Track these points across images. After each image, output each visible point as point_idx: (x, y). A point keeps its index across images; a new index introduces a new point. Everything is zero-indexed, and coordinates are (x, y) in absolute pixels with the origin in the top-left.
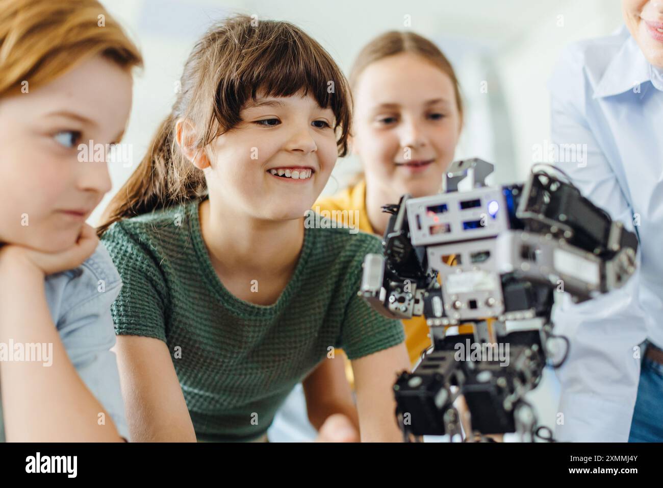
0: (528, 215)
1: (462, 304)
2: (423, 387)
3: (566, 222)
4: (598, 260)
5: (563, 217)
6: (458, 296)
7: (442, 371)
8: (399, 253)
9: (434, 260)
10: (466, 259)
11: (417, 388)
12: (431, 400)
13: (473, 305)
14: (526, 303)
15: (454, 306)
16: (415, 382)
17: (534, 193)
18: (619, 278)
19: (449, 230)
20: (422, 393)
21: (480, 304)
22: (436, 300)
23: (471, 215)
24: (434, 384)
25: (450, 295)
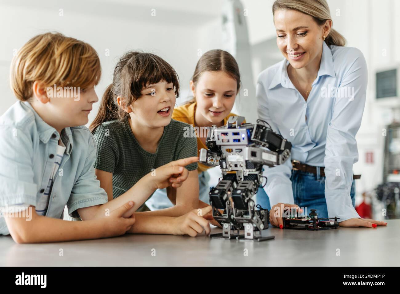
0: (254, 140)
1: (233, 166)
2: (219, 194)
3: (267, 142)
4: (277, 154)
5: (266, 140)
6: (231, 162)
7: (225, 188)
8: (211, 146)
9: (223, 150)
10: (234, 150)
11: (217, 194)
12: (222, 198)
13: (236, 166)
14: (253, 167)
15: (230, 166)
16: (216, 192)
17: (257, 131)
18: (283, 159)
19: (229, 141)
20: (218, 196)
21: (238, 166)
22: (224, 163)
23: (236, 137)
24: (223, 192)
25: (229, 162)
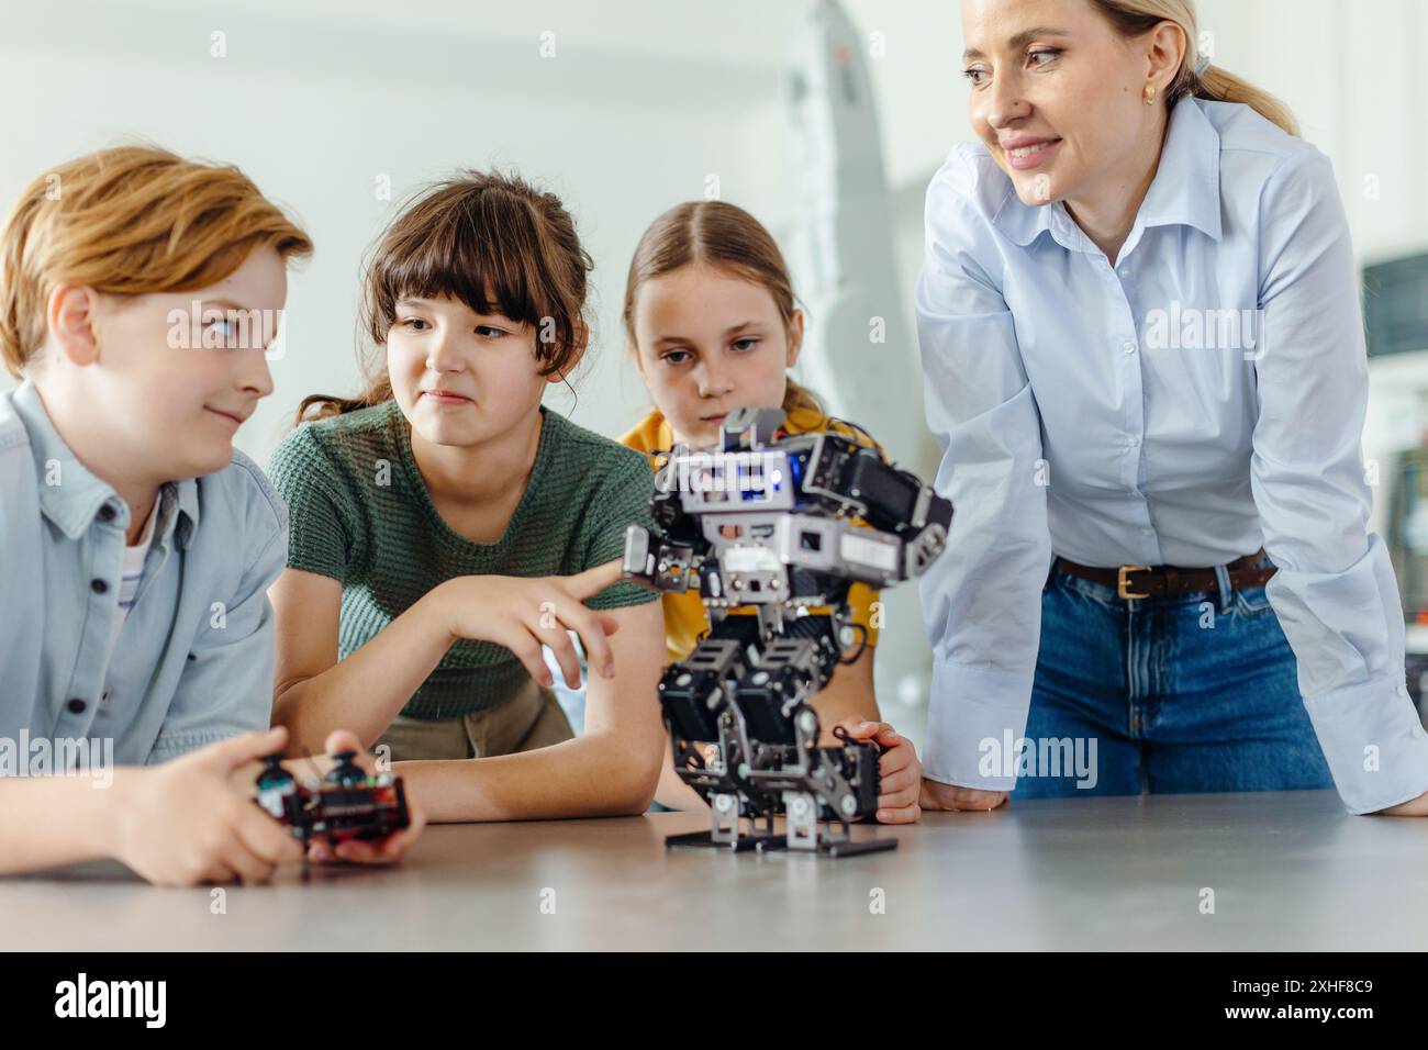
0: (816, 490)
1: (743, 585)
2: (692, 689)
3: (859, 499)
4: (897, 540)
5: (856, 492)
6: (739, 575)
7: (716, 666)
8: (669, 516)
9: (710, 529)
10: (747, 532)
11: (685, 688)
12: (702, 703)
13: (755, 586)
14: (815, 589)
15: (733, 586)
16: (684, 680)
17: (825, 459)
18: (921, 561)
19: (726, 498)
20: (689, 694)
21: (763, 586)
22: (713, 576)
24: (706, 683)
25: (729, 573)
